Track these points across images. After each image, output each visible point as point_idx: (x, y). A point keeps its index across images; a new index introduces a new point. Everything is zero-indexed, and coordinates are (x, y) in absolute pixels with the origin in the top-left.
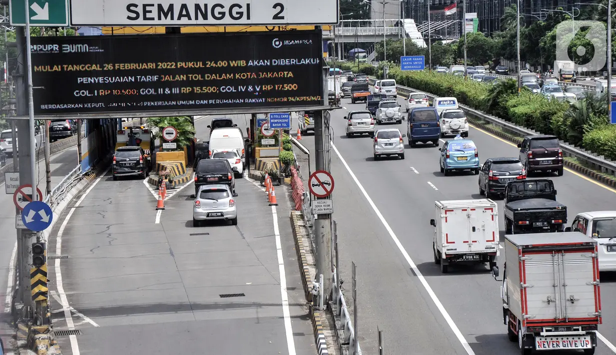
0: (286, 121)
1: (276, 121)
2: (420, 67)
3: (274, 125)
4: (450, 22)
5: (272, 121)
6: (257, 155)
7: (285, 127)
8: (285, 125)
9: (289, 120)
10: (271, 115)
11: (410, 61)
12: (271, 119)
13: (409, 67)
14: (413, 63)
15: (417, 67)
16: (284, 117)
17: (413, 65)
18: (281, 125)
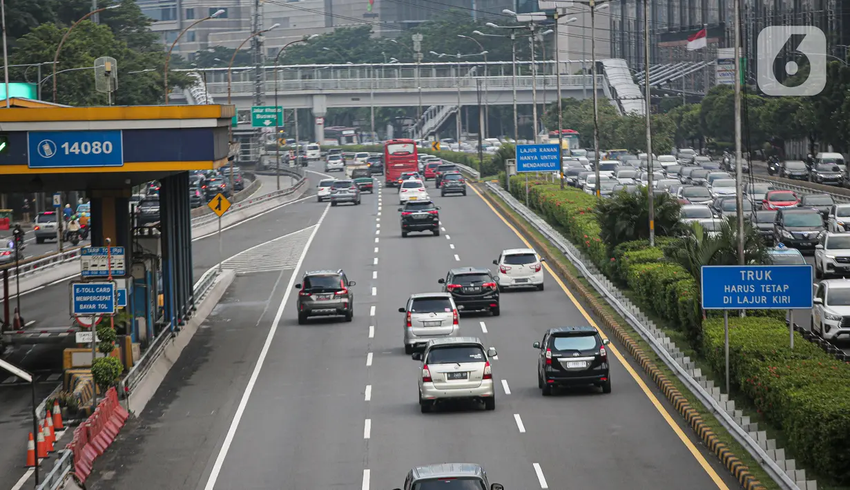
0: (107, 298)
1: (86, 299)
2: (553, 165)
3: (81, 307)
4: (694, 67)
5: (79, 299)
6: (66, 362)
7: (104, 310)
8: (104, 307)
9: (111, 298)
10: (76, 287)
11: (533, 154)
12: (76, 295)
13: (532, 165)
14: (539, 158)
15: (546, 165)
16: (101, 290)
17: (540, 161)
18: (97, 306)
